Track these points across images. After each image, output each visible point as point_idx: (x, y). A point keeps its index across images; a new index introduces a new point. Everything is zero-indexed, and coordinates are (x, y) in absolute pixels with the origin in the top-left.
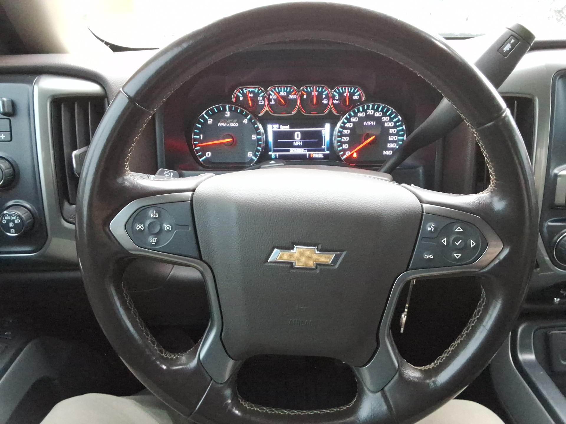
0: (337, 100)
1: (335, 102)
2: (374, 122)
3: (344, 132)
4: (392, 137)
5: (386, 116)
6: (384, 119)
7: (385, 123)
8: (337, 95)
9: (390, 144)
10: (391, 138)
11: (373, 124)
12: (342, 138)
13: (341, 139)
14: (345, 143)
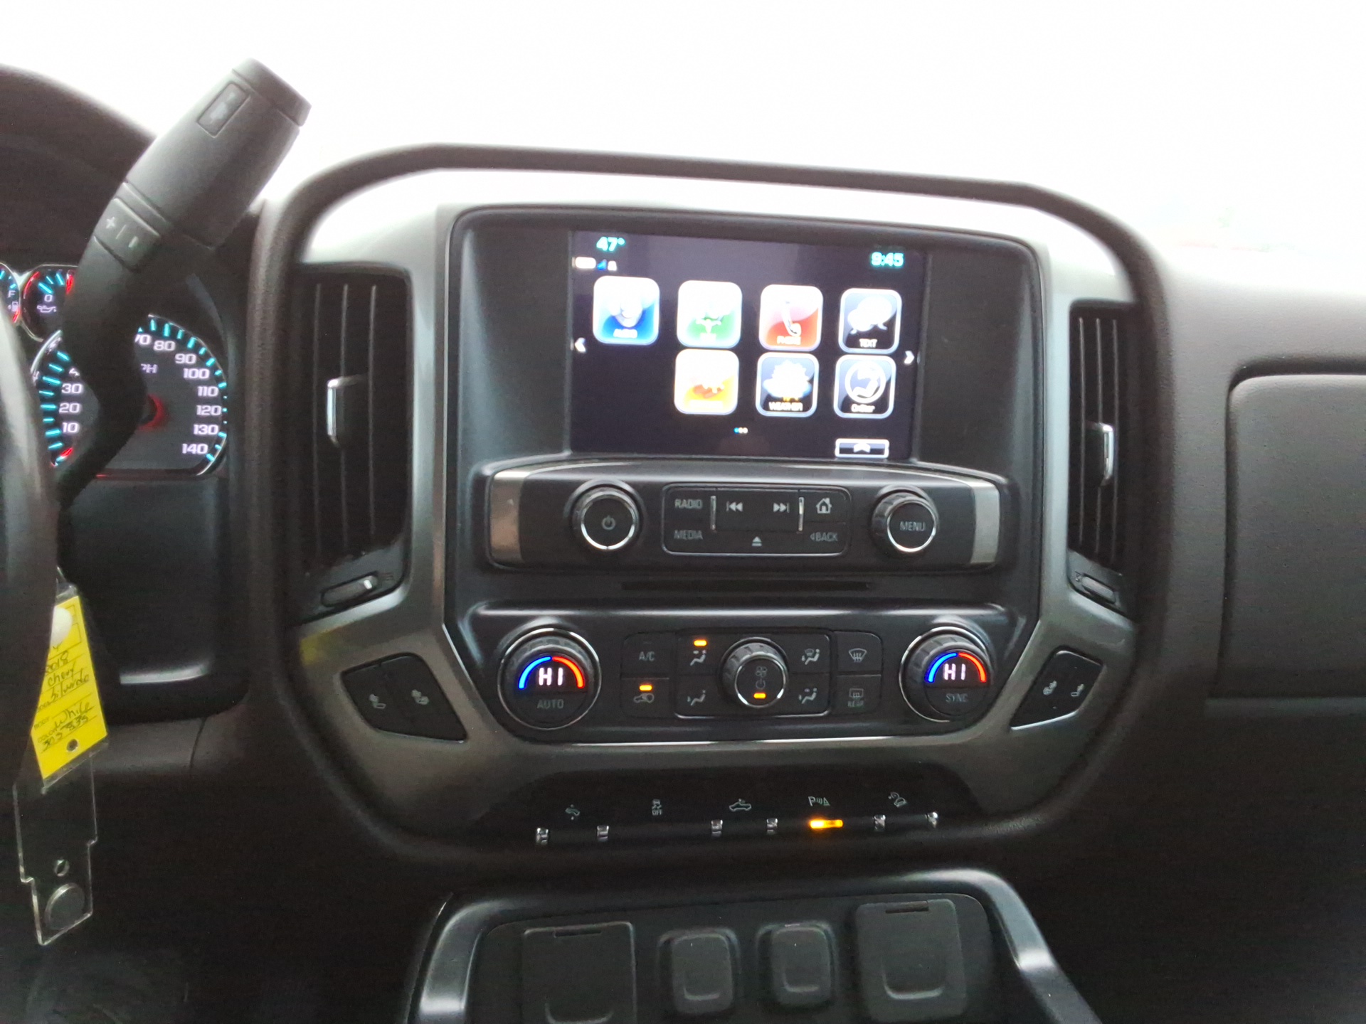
0: (49, 305)
1: (44, 310)
2: (152, 367)
3: (67, 390)
4: (206, 408)
5: (186, 351)
6: (182, 359)
7: (186, 370)
8: (49, 291)
9: (201, 426)
10: (201, 411)
11: (151, 371)
12: (62, 405)
13: (59, 407)
14: (70, 418)
